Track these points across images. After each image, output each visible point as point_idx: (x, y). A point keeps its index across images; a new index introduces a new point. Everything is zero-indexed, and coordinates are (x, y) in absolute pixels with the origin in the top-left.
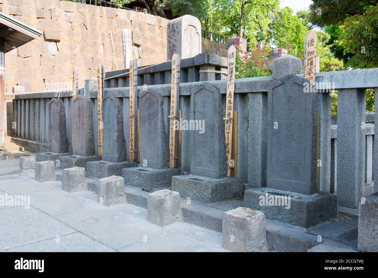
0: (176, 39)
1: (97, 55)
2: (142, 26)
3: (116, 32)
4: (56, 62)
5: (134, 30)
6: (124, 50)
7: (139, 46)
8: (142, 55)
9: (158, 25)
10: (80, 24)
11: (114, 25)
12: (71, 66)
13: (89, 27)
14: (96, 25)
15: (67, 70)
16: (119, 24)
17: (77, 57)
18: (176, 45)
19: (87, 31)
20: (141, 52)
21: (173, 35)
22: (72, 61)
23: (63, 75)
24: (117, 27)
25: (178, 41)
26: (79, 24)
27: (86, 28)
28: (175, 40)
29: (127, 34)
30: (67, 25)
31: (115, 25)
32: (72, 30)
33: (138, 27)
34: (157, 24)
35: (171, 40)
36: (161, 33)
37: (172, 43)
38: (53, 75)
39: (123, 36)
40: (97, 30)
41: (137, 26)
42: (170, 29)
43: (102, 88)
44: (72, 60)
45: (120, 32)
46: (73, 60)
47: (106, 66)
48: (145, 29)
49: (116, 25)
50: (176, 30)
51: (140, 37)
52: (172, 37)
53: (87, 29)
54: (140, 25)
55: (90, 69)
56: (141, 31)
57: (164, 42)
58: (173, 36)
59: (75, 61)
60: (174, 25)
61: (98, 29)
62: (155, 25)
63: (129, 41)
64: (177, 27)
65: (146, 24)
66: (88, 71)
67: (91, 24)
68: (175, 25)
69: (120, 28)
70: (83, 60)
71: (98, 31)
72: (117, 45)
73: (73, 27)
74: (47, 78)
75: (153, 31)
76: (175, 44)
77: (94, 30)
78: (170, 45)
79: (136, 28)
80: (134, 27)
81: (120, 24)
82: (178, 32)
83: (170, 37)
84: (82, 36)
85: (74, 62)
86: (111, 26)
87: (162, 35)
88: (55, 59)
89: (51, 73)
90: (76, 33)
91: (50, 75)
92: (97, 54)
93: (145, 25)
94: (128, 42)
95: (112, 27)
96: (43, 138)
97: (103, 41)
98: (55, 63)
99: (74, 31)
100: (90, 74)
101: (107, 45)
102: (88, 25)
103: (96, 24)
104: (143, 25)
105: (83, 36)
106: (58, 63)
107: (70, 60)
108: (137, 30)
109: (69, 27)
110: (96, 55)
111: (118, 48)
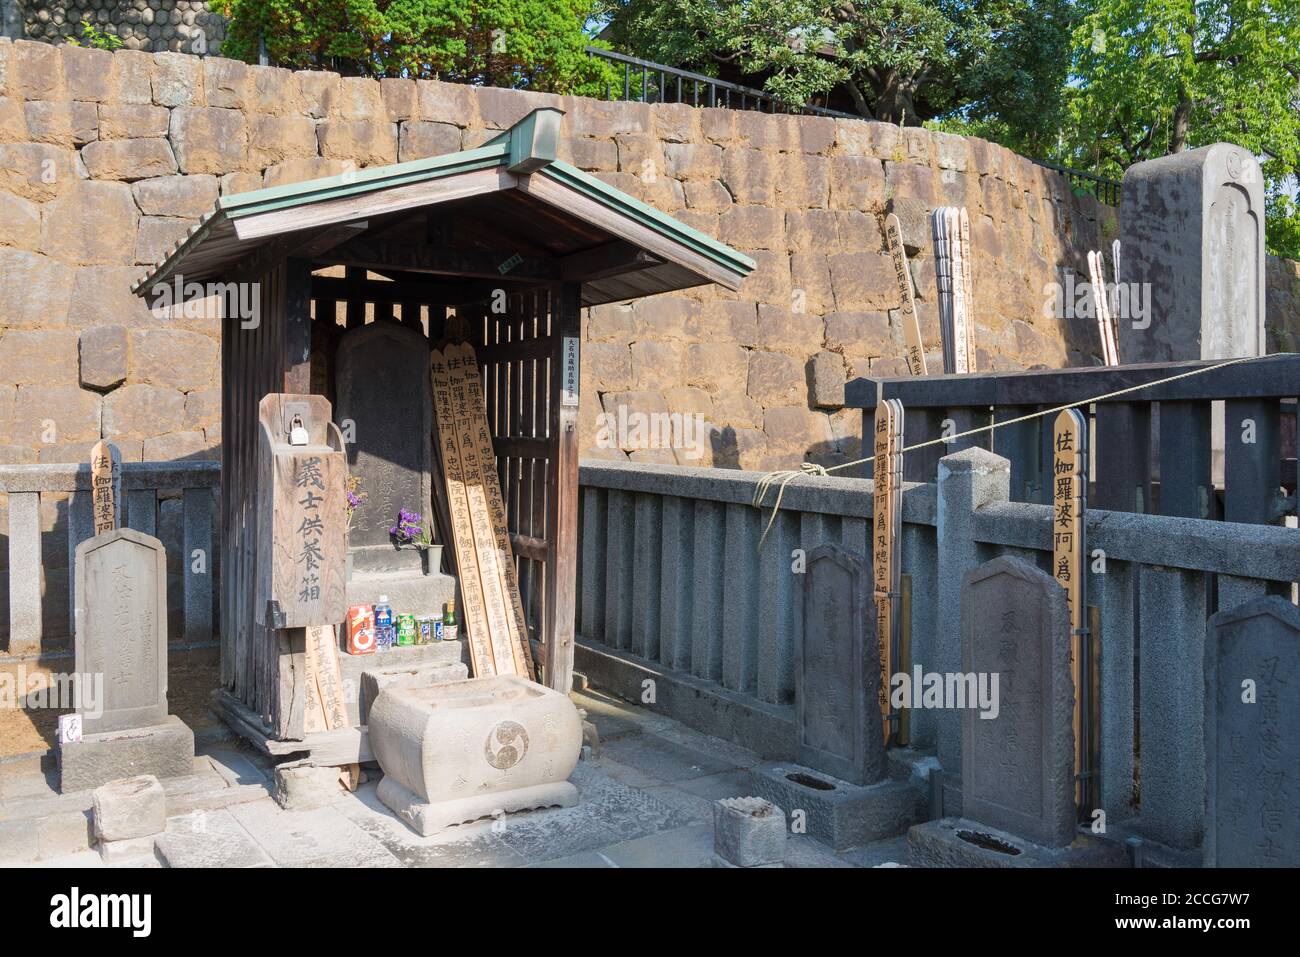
0: (1172, 243)
1: (771, 296)
2: (921, 178)
3: (833, 206)
4: (640, 328)
5: (896, 193)
6: (945, 287)
7: (915, 254)
8: (925, 287)
9: (975, 169)
10: (714, 184)
11: (826, 181)
12: (687, 339)
13: (742, 193)
14: (766, 184)
15: (676, 355)
16: (844, 176)
17: (706, 304)
18: (1170, 267)
19: (734, 208)
20: (922, 275)
21: (1156, 225)
22: (690, 323)
23: (661, 374)
24: (834, 186)
25: (1179, 252)
26: (708, 182)
27: (732, 196)
28: (1166, 246)
29: (955, 228)
30: (672, 189)
31: (829, 180)
32: (687, 206)
33: (909, 181)
34: (973, 165)
35: (1143, 246)
36: (988, 198)
37: (1148, 258)
38: (629, 377)
39: (940, 234)
40: (768, 202)
41: (906, 179)
42: (1136, 202)
43: (1078, 516)
44: (689, 319)
45: (845, 205)
46: (693, 319)
47: (804, 332)
48: (932, 187)
49: (833, 178)
50: (1170, 203)
51: (919, 219)
52: (1147, 232)
53: (734, 201)
54: (914, 175)
55: (750, 348)
56: (920, 196)
57: (997, 231)
58: (1153, 228)
59: (699, 323)
60: (1157, 187)
61: (773, 197)
62: (965, 172)
63: (964, 254)
64: (1175, 196)
65: (934, 167)
66: (745, 354)
67: (750, 182)
68: (1165, 185)
69: (847, 188)
70: (725, 314)
71: (774, 205)
72: (836, 254)
73: (691, 194)
74: (613, 388)
75: (962, 194)
76: (1164, 262)
77: (759, 201)
78: (1134, 265)
79: (903, 184)
80: (896, 183)
81: (849, 176)
82: (1183, 215)
83: (1135, 235)
84: (721, 228)
85: (695, 325)
86: (817, 183)
87: (990, 208)
88: (634, 318)
89: (622, 370)
90: (699, 218)
91: (619, 377)
92: (772, 291)
93: (932, 172)
94: (960, 260)
95: (819, 187)
96: (677, 651)
97: (789, 243)
98: (633, 330)
99: (693, 211)
100: (751, 366)
101: (802, 257)
102: (741, 185)
103: (767, 178)
104: (923, 173)
105: (722, 225)
106: (644, 330)
107: (686, 318)
108: (904, 192)
109: (678, 197)
110: (770, 293)
111: (840, 266)
